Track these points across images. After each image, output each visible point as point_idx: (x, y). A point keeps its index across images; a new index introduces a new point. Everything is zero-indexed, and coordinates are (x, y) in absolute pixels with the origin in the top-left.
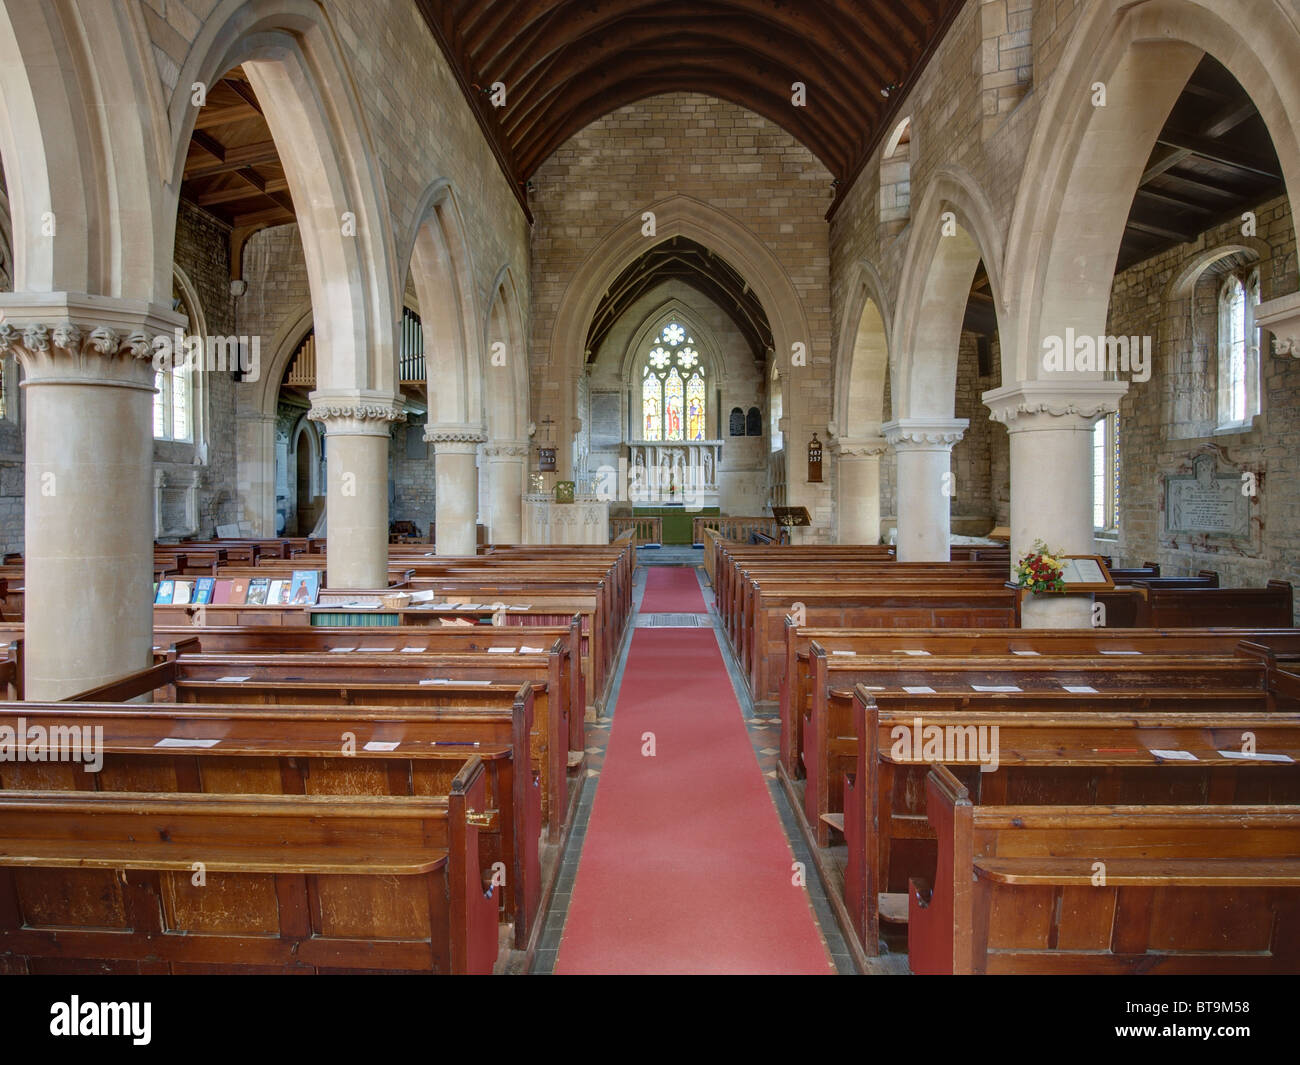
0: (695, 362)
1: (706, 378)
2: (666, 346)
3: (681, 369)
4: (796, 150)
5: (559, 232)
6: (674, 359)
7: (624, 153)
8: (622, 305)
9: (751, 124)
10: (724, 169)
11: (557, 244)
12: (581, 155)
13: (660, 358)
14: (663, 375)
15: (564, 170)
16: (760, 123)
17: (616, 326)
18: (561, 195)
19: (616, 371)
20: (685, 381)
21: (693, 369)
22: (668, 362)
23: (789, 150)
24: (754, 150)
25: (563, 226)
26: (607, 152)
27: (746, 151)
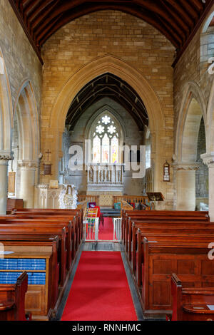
0: (115, 131)
1: (119, 138)
2: (103, 124)
3: (109, 134)
4: (160, 37)
5: (55, 69)
6: (106, 130)
7: (84, 35)
8: (85, 107)
9: (140, 25)
10: (128, 44)
11: (54, 74)
12: (65, 35)
13: (100, 129)
14: (101, 136)
15: (58, 42)
16: (144, 24)
17: (82, 116)
18: (56, 52)
19: (82, 134)
20: (110, 139)
21: (114, 134)
22: (103, 131)
23: (157, 37)
24: (141, 36)
25: (57, 66)
26: (77, 35)
27: (138, 36)
